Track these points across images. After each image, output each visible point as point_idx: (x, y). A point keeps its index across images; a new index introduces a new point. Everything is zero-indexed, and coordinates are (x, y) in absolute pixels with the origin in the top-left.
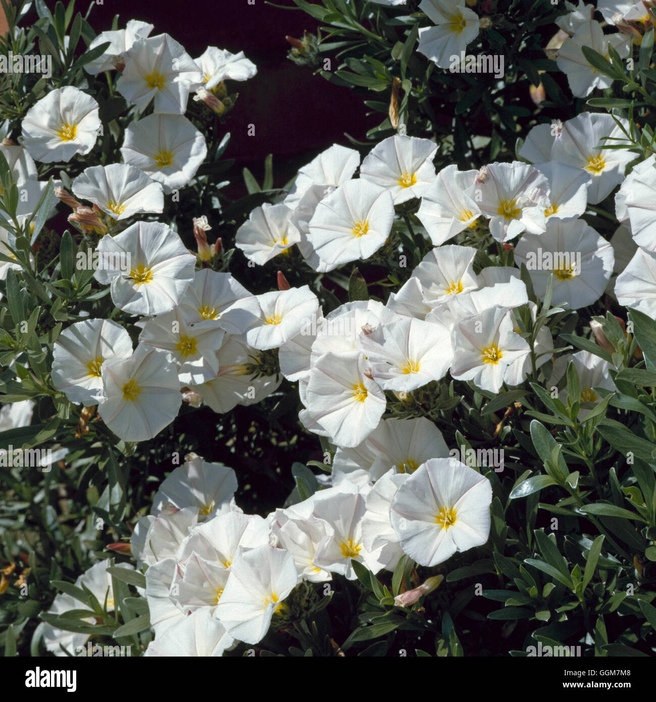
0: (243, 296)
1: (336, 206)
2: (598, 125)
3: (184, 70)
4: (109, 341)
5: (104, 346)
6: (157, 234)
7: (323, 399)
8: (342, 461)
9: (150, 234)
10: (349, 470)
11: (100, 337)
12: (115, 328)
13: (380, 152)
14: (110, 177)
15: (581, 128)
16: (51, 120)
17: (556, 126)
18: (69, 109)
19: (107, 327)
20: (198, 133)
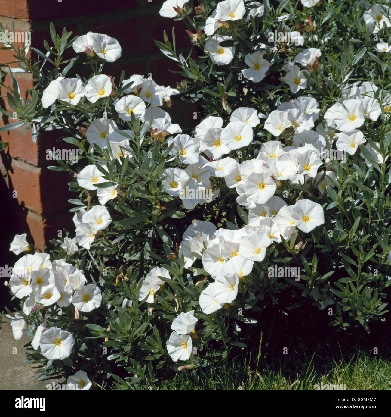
0: (207, 162)
1: (229, 131)
2: (305, 101)
3: (158, 91)
4: (178, 175)
5: (175, 177)
6: (185, 138)
7: (250, 189)
8: (251, 214)
9: (183, 139)
10: (253, 217)
11: (174, 174)
12: (180, 170)
13: (236, 114)
14: (159, 123)
15: (299, 101)
16: (125, 107)
17: (293, 101)
18: (130, 103)
19: (176, 170)
20: (166, 113)
